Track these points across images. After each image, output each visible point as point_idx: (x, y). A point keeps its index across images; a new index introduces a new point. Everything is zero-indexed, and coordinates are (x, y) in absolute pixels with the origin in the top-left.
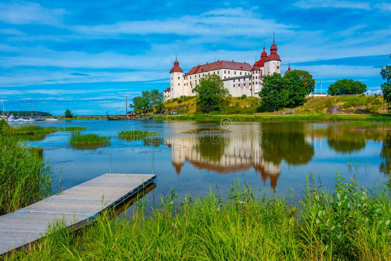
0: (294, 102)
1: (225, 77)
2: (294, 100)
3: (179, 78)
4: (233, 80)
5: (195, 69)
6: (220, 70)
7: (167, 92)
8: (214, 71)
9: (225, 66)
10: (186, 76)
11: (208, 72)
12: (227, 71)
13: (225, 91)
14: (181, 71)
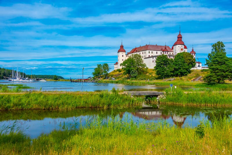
0: (179, 74)
1: (149, 56)
2: (180, 72)
3: (123, 56)
4: (152, 58)
5: (133, 50)
6: (146, 51)
7: (116, 65)
8: (143, 52)
9: (150, 49)
10: (128, 54)
11: (139, 52)
12: (151, 51)
13: (144, 65)
14: (125, 51)
